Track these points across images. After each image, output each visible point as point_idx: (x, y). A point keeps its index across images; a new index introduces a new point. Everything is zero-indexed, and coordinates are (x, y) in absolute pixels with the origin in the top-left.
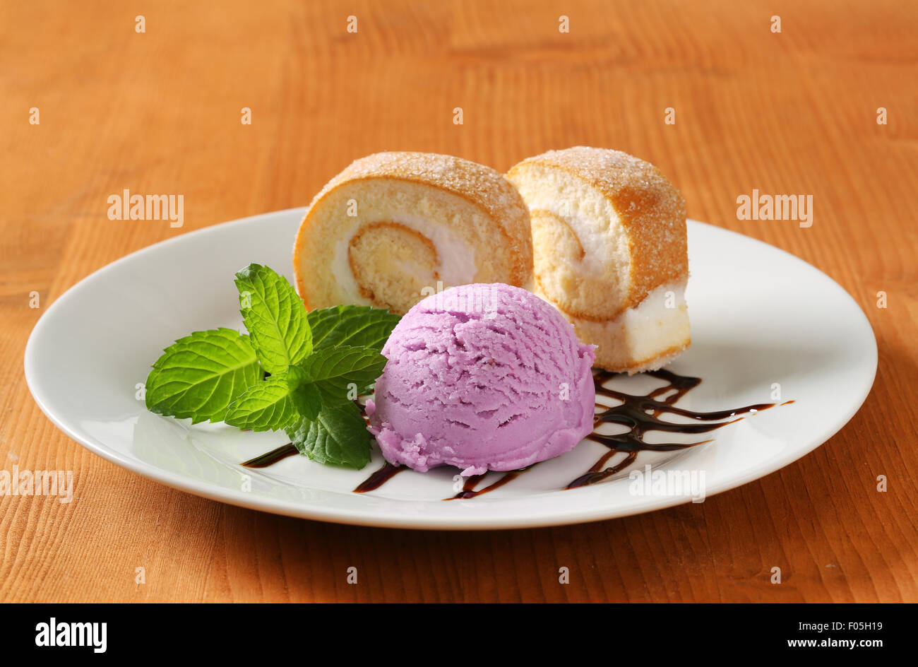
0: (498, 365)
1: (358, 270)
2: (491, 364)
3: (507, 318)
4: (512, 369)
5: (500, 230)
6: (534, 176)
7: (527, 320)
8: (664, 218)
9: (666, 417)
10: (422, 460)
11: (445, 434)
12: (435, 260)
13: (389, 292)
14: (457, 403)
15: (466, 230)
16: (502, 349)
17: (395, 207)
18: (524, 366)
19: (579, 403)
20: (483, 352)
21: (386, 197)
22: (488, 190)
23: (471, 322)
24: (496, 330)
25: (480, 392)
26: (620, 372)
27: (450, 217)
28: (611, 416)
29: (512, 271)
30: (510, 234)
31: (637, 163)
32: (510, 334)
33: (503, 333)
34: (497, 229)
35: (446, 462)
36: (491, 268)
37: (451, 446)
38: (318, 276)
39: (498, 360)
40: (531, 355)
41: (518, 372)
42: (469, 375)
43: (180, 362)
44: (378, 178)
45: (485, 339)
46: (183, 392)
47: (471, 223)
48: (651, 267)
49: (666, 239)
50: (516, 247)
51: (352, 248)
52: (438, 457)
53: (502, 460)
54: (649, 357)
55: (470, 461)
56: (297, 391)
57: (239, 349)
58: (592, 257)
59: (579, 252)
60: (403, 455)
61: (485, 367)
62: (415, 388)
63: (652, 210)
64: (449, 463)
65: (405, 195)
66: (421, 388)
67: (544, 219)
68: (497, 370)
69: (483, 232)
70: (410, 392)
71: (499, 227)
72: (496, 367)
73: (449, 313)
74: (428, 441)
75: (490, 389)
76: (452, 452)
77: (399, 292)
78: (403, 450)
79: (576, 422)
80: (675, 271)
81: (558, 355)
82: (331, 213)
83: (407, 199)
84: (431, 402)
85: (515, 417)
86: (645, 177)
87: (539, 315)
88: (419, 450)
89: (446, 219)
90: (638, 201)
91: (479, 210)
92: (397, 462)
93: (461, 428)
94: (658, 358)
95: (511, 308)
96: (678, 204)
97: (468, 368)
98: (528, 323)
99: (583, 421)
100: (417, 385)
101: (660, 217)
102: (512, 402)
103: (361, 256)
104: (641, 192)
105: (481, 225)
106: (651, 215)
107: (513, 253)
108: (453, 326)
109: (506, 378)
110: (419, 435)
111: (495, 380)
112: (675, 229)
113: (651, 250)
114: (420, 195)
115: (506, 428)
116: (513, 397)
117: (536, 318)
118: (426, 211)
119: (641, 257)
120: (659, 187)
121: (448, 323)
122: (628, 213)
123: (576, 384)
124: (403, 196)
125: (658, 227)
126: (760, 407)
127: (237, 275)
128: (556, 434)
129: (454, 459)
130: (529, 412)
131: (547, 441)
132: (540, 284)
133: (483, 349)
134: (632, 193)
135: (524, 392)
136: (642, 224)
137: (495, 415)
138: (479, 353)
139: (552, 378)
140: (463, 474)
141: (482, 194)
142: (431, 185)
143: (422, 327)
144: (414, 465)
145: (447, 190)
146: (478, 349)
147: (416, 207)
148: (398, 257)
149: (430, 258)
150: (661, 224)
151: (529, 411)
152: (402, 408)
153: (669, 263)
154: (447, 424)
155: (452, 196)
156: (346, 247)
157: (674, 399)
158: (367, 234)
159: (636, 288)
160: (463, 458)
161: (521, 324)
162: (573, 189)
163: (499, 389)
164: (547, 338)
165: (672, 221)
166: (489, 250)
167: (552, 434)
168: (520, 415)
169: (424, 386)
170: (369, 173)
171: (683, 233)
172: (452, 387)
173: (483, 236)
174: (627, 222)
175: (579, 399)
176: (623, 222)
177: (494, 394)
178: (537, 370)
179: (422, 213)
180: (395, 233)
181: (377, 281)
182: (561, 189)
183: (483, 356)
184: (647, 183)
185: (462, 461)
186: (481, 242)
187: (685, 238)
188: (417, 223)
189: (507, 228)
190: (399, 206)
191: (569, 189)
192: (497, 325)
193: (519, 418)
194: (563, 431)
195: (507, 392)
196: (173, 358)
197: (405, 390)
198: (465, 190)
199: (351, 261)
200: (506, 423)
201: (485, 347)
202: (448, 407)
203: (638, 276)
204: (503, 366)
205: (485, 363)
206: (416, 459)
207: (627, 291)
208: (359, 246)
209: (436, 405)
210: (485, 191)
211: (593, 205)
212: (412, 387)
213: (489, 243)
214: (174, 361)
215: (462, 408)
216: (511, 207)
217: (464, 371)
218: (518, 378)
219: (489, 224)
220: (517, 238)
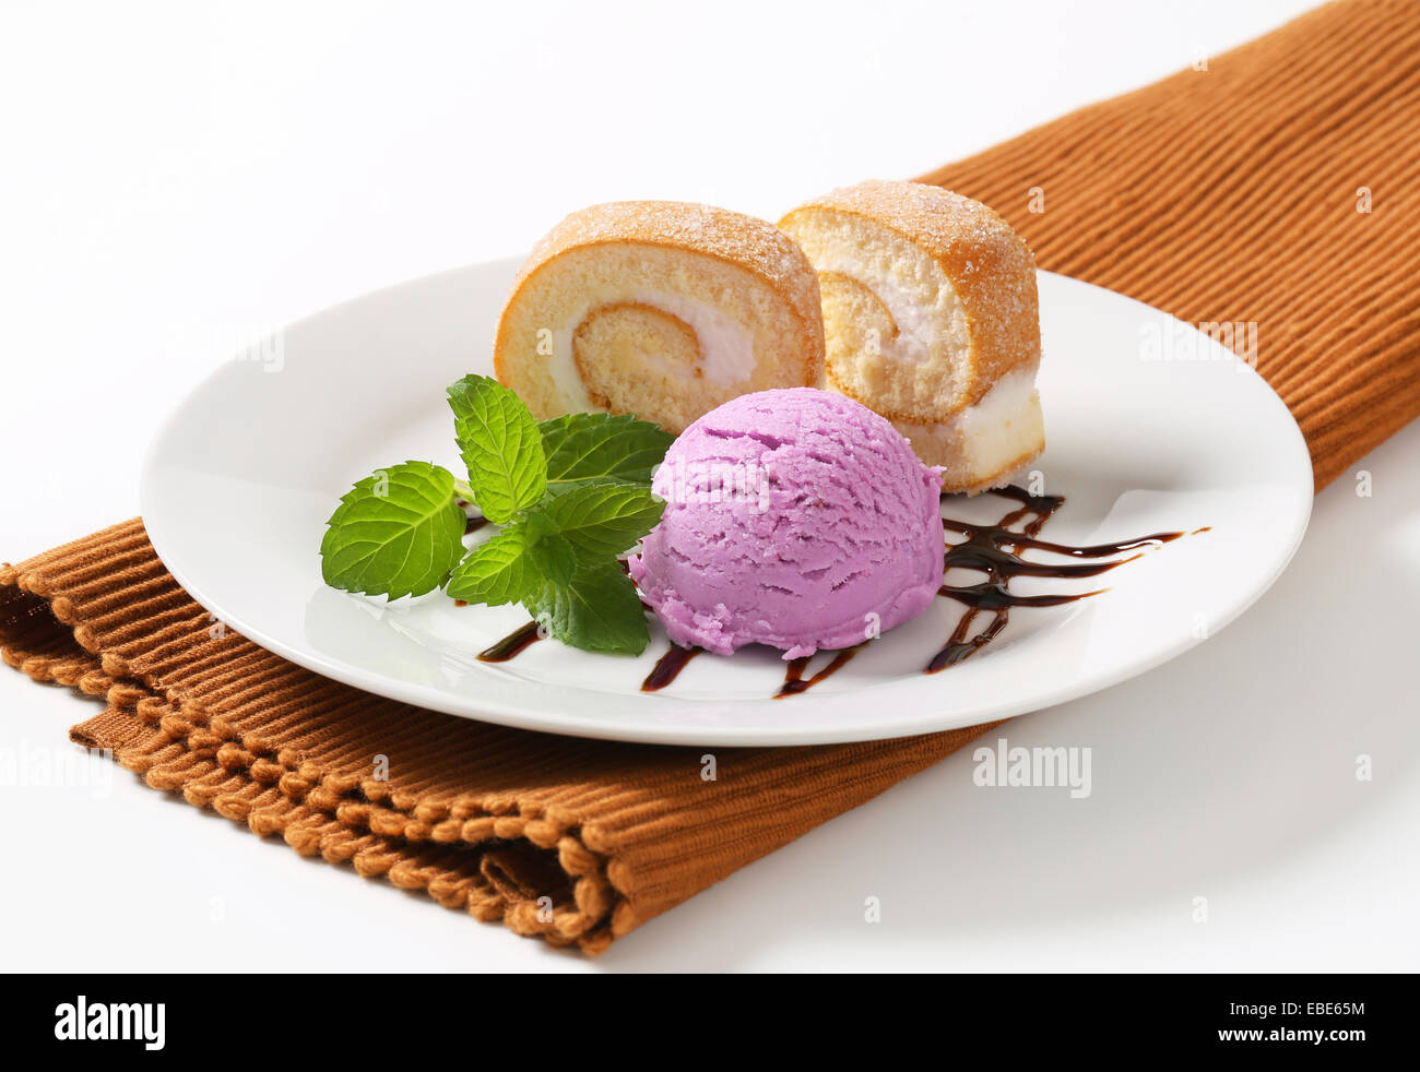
0: (827, 506)
1: (587, 369)
2: (817, 506)
3: (832, 440)
4: (846, 510)
5: (789, 308)
6: (819, 225)
7: (858, 441)
8: (1011, 281)
9: (1031, 556)
10: (726, 641)
11: (758, 604)
12: (698, 353)
13: (632, 399)
14: (775, 561)
15: (740, 309)
16: (830, 485)
17: (639, 282)
18: (861, 506)
19: (931, 550)
20: (806, 490)
21: (625, 269)
22: (766, 252)
23: (784, 449)
24: (819, 459)
25: (807, 546)
26: (955, 492)
27: (717, 293)
28: (956, 558)
29: (807, 364)
30: (802, 313)
31: (963, 203)
32: (838, 462)
33: (829, 462)
34: (784, 307)
35: (759, 641)
36: (776, 359)
37: (767, 618)
38: (529, 379)
39: (827, 500)
40: (869, 490)
41: (854, 516)
42: (789, 523)
43: (362, 515)
44: (613, 243)
45: (806, 472)
46: (370, 556)
47: (747, 300)
48: (996, 348)
49: (1014, 309)
50: (811, 330)
51: (578, 340)
52: (748, 634)
53: (836, 634)
54: (996, 471)
55: (794, 638)
56: (539, 545)
57: (434, 488)
58: (910, 338)
59: (889, 331)
60: (698, 633)
61: (809, 511)
62: (712, 543)
63: (994, 269)
64: (763, 643)
65: (653, 265)
66: (721, 543)
67: (836, 285)
68: (827, 514)
69: (764, 311)
70: (706, 548)
71: (788, 304)
72: (825, 510)
73: (750, 435)
74: (734, 613)
75: (819, 540)
76: (769, 627)
77: (646, 398)
78: (697, 627)
79: (927, 576)
80: (1026, 352)
81: (900, 487)
82: (547, 292)
83: (656, 271)
84: (738, 561)
85: (853, 575)
86: (979, 224)
87: (871, 433)
88: (721, 627)
89: (711, 296)
90: (975, 260)
91: (759, 284)
92: (689, 643)
93: (779, 595)
94: (1007, 471)
95: (834, 425)
96: (1026, 259)
97: (787, 513)
98: (860, 445)
99: (935, 573)
100: (716, 539)
101: (1005, 279)
102: (848, 556)
103: (591, 351)
104: (976, 247)
105: (761, 302)
106: (994, 278)
107: (807, 338)
108: (759, 454)
109: (840, 524)
110: (721, 606)
111: (825, 528)
112: (1024, 294)
113: (997, 326)
114: (675, 265)
115: (841, 591)
116: (849, 551)
117: (867, 437)
118: (683, 285)
119: (983, 340)
120: (999, 238)
121: (752, 452)
122: (965, 277)
123: (926, 524)
124: (650, 266)
125: (1003, 294)
126: (1166, 538)
127: (448, 390)
128: (905, 594)
129: (771, 637)
130: (870, 568)
131: (893, 605)
132: (831, 373)
133: (806, 486)
134: (967, 249)
135: (863, 542)
136: (984, 291)
137: (826, 575)
138: (800, 492)
139: (897, 520)
140: (786, 657)
141: (759, 258)
142: (688, 250)
143: (715, 458)
144: (714, 647)
145: (713, 256)
146: (798, 486)
147: (669, 281)
148: (645, 350)
149: (690, 349)
150: (1007, 289)
151: (871, 566)
152: (695, 570)
153: (1018, 342)
154: (761, 590)
155: (720, 264)
156: (569, 339)
157: (1034, 528)
158: (600, 320)
159: (978, 379)
160: (783, 635)
161: (852, 447)
162: (881, 244)
163: (830, 539)
164: (886, 464)
165: (1020, 284)
166: (773, 336)
167: (900, 594)
168: (860, 572)
169: (726, 539)
170: (599, 235)
171: (1031, 296)
172: (766, 540)
173: (765, 318)
174: (962, 291)
175: (931, 543)
176: (957, 290)
177: (824, 546)
178: (877, 510)
179: (677, 289)
180: (639, 318)
181: (614, 384)
182: (862, 245)
183: (807, 496)
184: (984, 233)
185: (783, 639)
186: (762, 326)
187: (1037, 306)
188: (672, 304)
189: (798, 304)
190: (644, 280)
191: (873, 244)
192: (820, 451)
193: (860, 578)
194: (914, 590)
195: (842, 544)
196: (354, 509)
197: (698, 546)
198: (737, 255)
199: (578, 358)
200: (842, 584)
201: (807, 483)
202: (763, 567)
203: (980, 365)
204: (834, 507)
205: (809, 506)
206: (718, 639)
207: (965, 384)
208: (587, 337)
209: (744, 565)
210: (763, 254)
211: (912, 268)
212: (708, 542)
213: (773, 326)
214: (355, 515)
215: (783, 569)
216: (797, 272)
217: (781, 517)
218: (855, 523)
219: (772, 301)
220: (810, 318)
